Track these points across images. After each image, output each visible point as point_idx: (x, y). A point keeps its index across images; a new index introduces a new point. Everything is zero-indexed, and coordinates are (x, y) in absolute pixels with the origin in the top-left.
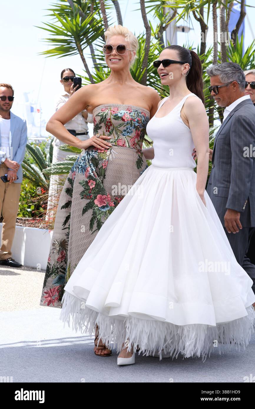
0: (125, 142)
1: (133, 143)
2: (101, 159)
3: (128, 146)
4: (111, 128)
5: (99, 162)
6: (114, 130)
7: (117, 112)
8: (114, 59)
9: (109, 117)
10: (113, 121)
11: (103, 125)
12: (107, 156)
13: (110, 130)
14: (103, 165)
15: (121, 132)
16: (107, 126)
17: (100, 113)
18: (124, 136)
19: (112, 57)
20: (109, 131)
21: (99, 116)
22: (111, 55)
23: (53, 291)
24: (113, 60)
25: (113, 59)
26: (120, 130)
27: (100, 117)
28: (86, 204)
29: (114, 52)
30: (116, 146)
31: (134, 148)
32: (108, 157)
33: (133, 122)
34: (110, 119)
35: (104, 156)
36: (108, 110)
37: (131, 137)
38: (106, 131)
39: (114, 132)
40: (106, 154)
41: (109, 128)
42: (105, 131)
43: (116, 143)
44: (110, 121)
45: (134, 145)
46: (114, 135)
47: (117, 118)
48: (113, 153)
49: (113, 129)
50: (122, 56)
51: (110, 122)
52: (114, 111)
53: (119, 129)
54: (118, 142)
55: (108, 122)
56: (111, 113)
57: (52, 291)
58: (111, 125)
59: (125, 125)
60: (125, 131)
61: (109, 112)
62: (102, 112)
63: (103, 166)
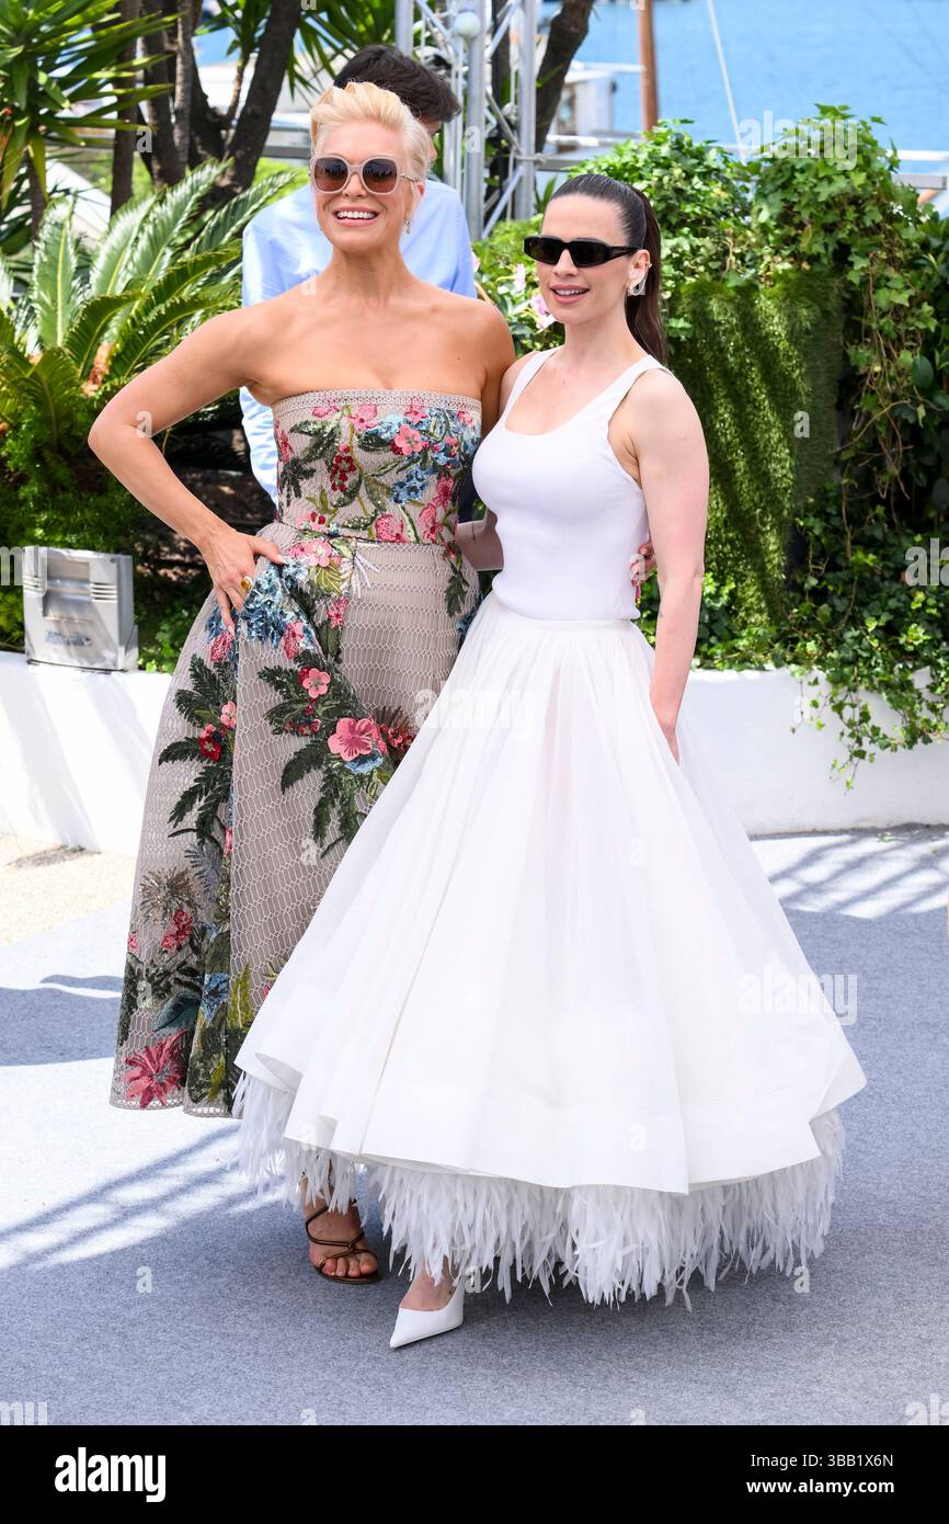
0: (402, 526)
1: (431, 525)
2: (323, 595)
3: (413, 539)
4: (352, 478)
5: (314, 605)
6: (363, 486)
7: (374, 421)
8: (353, 210)
9: (347, 443)
10: (360, 456)
11: (319, 465)
12: (344, 580)
13: (347, 484)
14: (332, 614)
15: (389, 489)
16: (334, 473)
17: (307, 423)
18: (399, 506)
19: (345, 203)
20: (342, 488)
21: (306, 433)
22: (340, 195)
23: (159, 1056)
24: (350, 215)
25: (348, 210)
26: (383, 485)
27: (309, 438)
28: (295, 753)
29: (354, 184)
30: (373, 541)
31: (434, 542)
32: (346, 584)
33: (430, 453)
34: (347, 450)
35: (332, 579)
36: (338, 415)
37: (423, 505)
38: (334, 488)
39: (363, 491)
40: (340, 575)
41: (344, 478)
42: (328, 488)
43: (370, 533)
44: (348, 454)
45: (433, 530)
46: (362, 503)
47: (373, 442)
48: (361, 567)
49: (360, 482)
50: (383, 201)
51: (349, 460)
52: (362, 421)
53: (382, 480)
54: (377, 526)
55: (339, 459)
56: (352, 428)
57: (155, 1056)
58: (352, 468)
59: (401, 465)
60: (401, 485)
61: (345, 423)
62: (315, 418)
63: (329, 620)
